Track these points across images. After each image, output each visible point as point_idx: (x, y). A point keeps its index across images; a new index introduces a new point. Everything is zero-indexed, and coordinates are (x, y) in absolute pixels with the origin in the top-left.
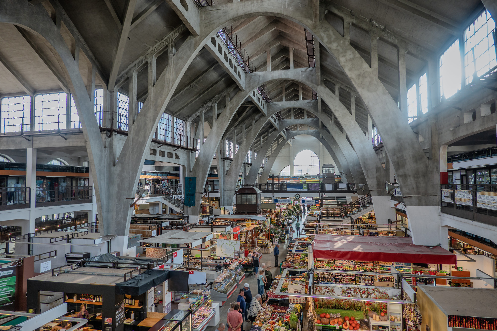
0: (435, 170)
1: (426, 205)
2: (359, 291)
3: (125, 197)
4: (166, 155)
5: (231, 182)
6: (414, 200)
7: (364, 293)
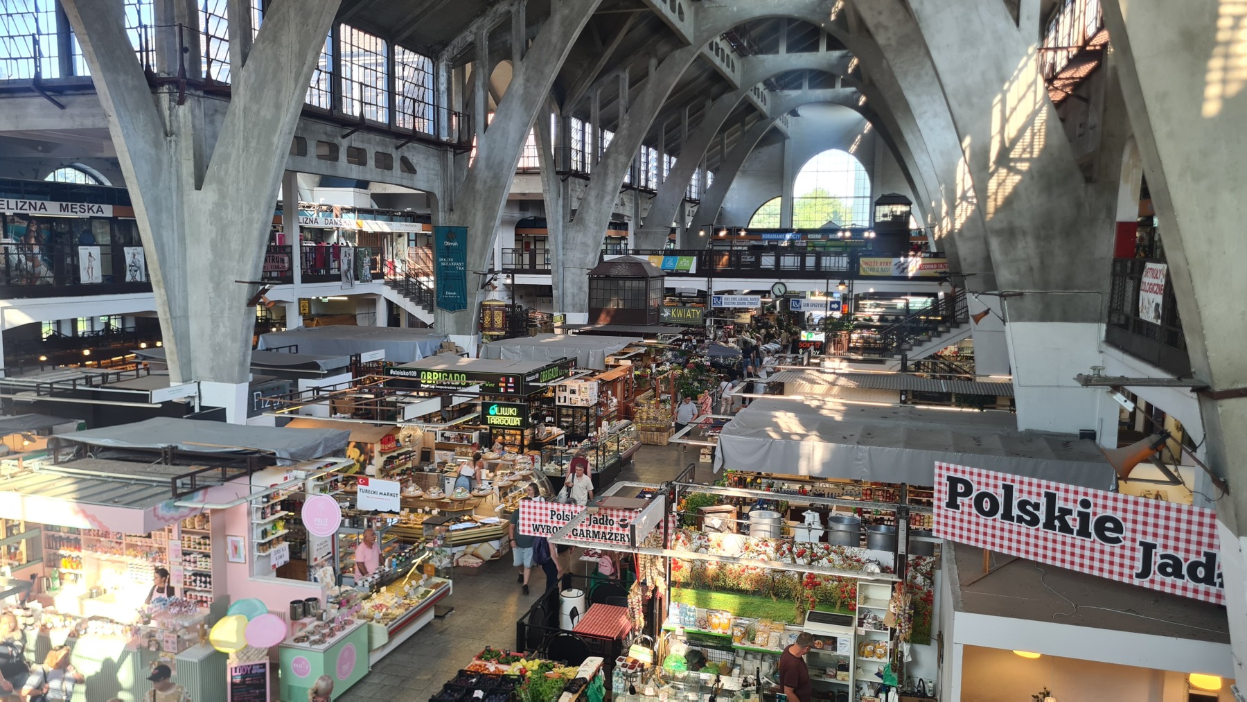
0: (1103, 215)
1: (1066, 318)
2: (790, 550)
3: (233, 278)
4: (371, 162)
5: (584, 244)
6: (1029, 303)
7: (801, 555)
